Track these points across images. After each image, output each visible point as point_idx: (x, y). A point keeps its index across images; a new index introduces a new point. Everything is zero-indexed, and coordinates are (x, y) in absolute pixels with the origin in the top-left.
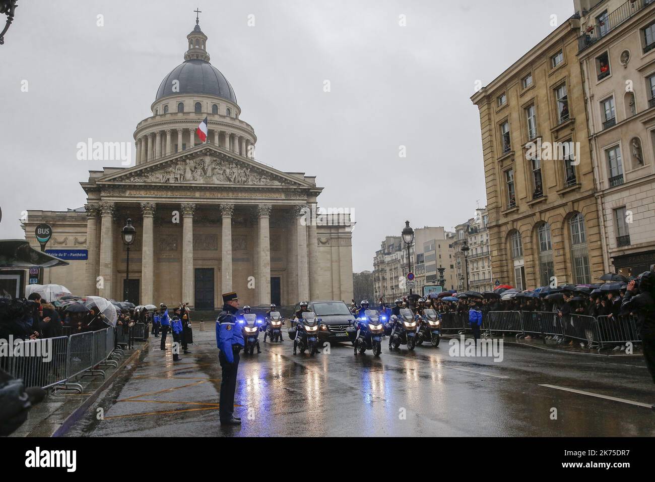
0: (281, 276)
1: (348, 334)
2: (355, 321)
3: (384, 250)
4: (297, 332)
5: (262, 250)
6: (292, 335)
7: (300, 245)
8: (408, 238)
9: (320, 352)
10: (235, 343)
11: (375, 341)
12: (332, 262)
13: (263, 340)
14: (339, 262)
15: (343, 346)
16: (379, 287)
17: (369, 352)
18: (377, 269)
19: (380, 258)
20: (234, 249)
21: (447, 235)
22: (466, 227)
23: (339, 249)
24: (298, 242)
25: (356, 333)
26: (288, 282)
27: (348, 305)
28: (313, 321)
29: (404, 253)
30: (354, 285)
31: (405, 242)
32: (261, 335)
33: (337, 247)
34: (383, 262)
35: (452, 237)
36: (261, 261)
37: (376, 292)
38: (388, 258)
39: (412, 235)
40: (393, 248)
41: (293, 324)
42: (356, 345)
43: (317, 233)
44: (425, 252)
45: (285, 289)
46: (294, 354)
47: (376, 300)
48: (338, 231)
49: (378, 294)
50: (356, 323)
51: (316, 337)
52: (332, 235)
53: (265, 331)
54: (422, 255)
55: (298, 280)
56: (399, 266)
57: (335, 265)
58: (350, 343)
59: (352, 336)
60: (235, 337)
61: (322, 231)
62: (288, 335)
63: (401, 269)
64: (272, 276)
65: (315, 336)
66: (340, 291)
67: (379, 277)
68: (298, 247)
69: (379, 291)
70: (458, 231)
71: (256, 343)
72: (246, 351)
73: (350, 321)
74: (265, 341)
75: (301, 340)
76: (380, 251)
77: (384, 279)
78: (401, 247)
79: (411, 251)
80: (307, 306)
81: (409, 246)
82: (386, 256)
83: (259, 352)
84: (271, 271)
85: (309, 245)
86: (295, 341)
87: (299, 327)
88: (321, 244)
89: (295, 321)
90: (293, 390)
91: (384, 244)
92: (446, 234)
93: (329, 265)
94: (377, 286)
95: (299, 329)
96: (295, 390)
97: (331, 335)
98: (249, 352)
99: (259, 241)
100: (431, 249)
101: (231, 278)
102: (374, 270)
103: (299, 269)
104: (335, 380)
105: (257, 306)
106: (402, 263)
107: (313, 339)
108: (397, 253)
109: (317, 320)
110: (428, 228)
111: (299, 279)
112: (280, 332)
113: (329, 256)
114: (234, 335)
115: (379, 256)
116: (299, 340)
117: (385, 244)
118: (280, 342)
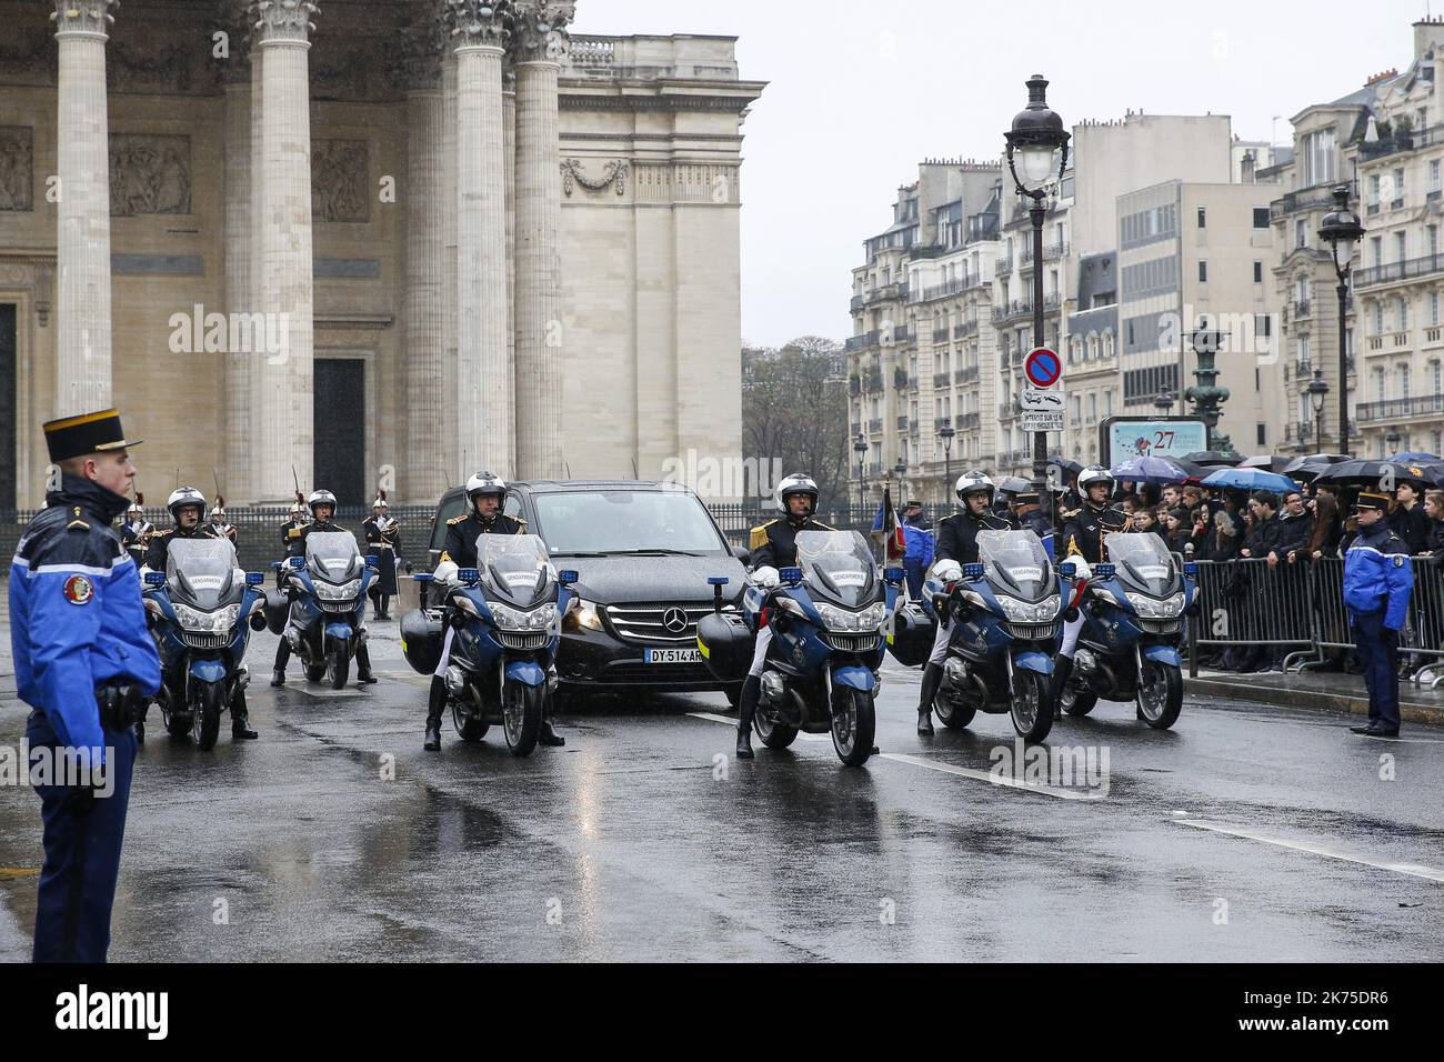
0: (369, 356)
1: (706, 652)
2: (745, 586)
3: (909, 230)
4: (451, 632)
5: (268, 212)
6: (422, 651)
7: (470, 197)
8: (1037, 165)
9: (560, 742)
10: (111, 671)
11: (844, 692)
12: (635, 288)
13: (271, 677)
14: (673, 292)
15: (681, 712)
16: (875, 425)
17: (816, 747)
18: (868, 327)
19: (886, 271)
20: (124, 205)
21: (1248, 161)
22: (1353, 120)
23: (673, 218)
24: (462, 180)
25: (746, 646)
26: (403, 384)
27: (713, 511)
28: (534, 583)
29: (1012, 248)
30: (746, 413)
31: (1021, 190)
32: (260, 651)
33: (662, 213)
34: (900, 296)
35: (1275, 171)
36: (269, 269)
37: (861, 448)
38: (926, 276)
39: (1059, 150)
40: (954, 224)
41: (431, 592)
42: (747, 705)
43: (563, 137)
44: (1125, 248)
45: (389, 420)
46: (428, 747)
47: (860, 492)
48: (671, 123)
49: (869, 457)
50: (753, 594)
51: (544, 666)
52: (638, 144)
53: (278, 629)
54: (1107, 261)
55: (455, 374)
56: (983, 315)
57: (650, 302)
58: (720, 699)
59: (728, 661)
60: (110, 639)
61: (589, 123)
62: (400, 648)
63: (995, 335)
64: (325, 355)
65: (541, 658)
66: (676, 438)
67: (875, 370)
68: (462, 204)
69: (877, 445)
70: (1305, 139)
71: (232, 694)
72: (178, 728)
73: (718, 583)
74: (279, 683)
75: (469, 677)
76: (890, 236)
77: (901, 380)
78: (997, 217)
79: (1050, 238)
80: (501, 494)
81: (1038, 215)
82: (922, 264)
83: (242, 734)
84: (317, 324)
85: (516, 197)
86: (438, 681)
87: (460, 609)
88: (579, 195)
89: (438, 575)
90: (416, 924)
91: (908, 201)
92: (1239, 153)
93: (619, 302)
94: (866, 416)
95: (457, 617)
96: (430, 925)
97: (621, 654)
98: (195, 734)
99: (254, 168)
100: (1154, 230)
101: (107, 358)
102: (851, 334)
103: (465, 322)
104: (637, 879)
105: (244, 504)
106: (998, 302)
107: (529, 673)
108: (973, 247)
109: (553, 576)
110: (1144, 120)
111: (463, 370)
112: (358, 633)
113: (619, 258)
114: (105, 629)
115: (882, 262)
116: (456, 675)
117: (914, 201)
118: (358, 687)
